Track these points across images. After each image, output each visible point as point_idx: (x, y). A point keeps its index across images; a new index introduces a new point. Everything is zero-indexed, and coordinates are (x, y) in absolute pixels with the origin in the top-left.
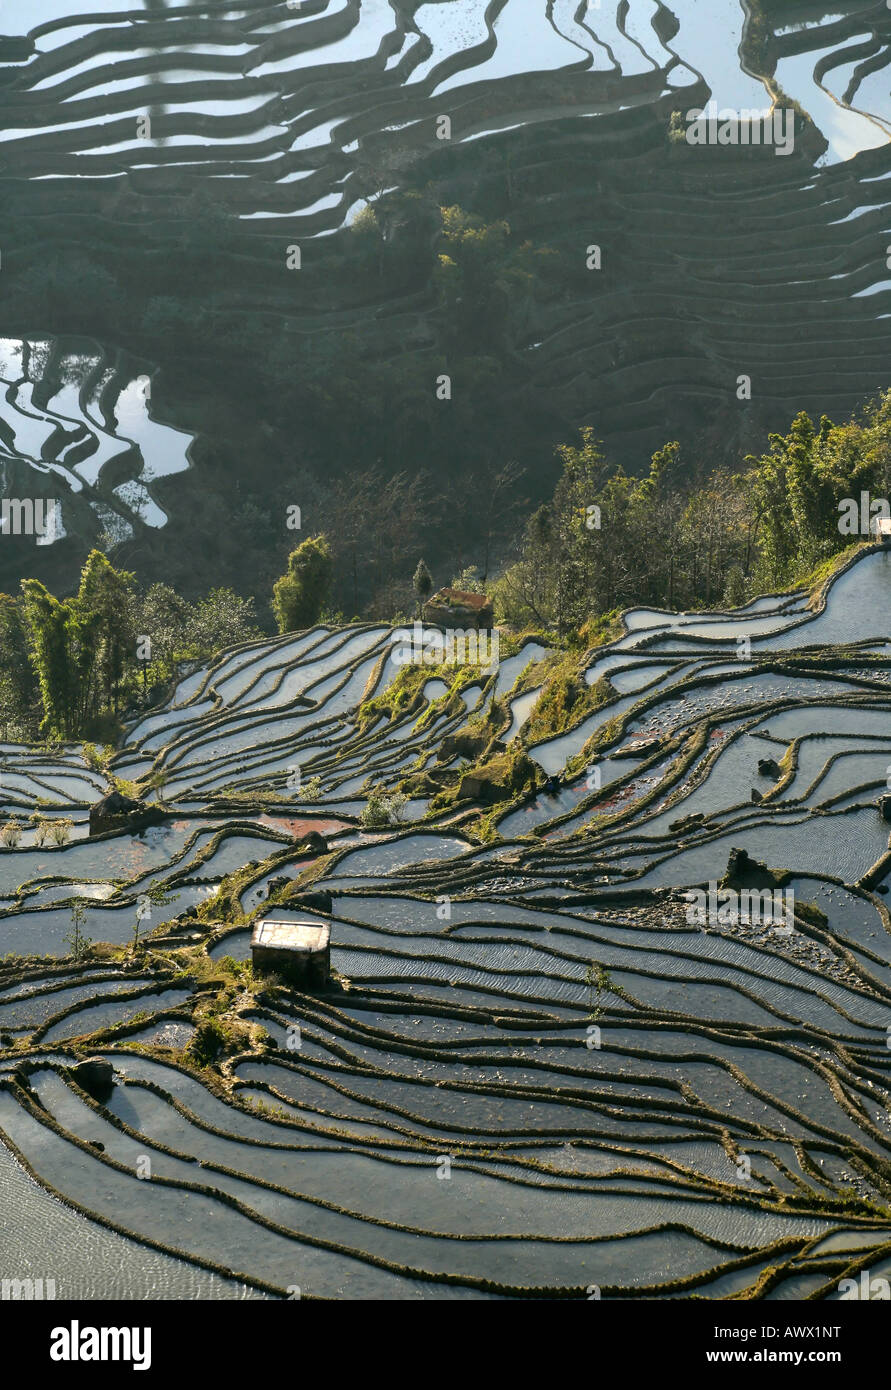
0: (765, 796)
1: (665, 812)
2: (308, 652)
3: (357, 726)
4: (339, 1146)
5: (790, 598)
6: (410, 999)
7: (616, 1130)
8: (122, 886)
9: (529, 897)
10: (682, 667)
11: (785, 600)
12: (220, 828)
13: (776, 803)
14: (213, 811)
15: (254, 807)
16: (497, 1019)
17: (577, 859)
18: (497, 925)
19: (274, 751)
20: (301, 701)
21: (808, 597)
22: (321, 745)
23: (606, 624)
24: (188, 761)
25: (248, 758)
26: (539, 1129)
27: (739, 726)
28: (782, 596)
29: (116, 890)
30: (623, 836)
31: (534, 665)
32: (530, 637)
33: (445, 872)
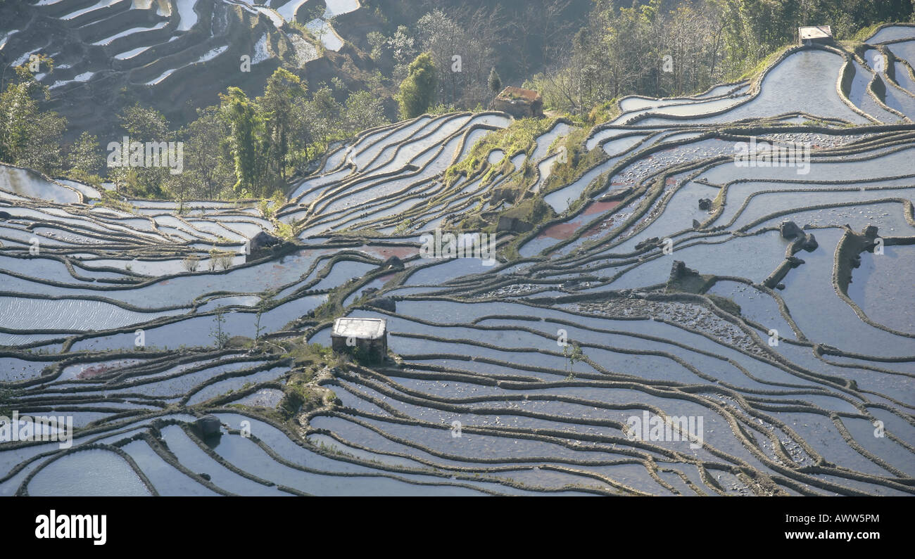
0: (702, 223)
1: (632, 237)
2: (416, 133)
3: (444, 183)
4: (375, 472)
5: (737, 86)
6: (442, 370)
7: (573, 457)
8: (265, 297)
9: (531, 297)
10: (654, 135)
11: (733, 88)
12: (335, 255)
13: (709, 229)
14: (330, 244)
15: (359, 240)
16: (499, 382)
17: (569, 270)
18: (509, 318)
19: (387, 202)
20: (408, 167)
21: (750, 84)
22: (420, 197)
23: (608, 108)
24: (330, 210)
25: (369, 207)
26: (518, 458)
27: (686, 176)
28: (732, 84)
29: (261, 300)
30: (601, 254)
31: (561, 138)
32: (560, 119)
33: (478, 282)
